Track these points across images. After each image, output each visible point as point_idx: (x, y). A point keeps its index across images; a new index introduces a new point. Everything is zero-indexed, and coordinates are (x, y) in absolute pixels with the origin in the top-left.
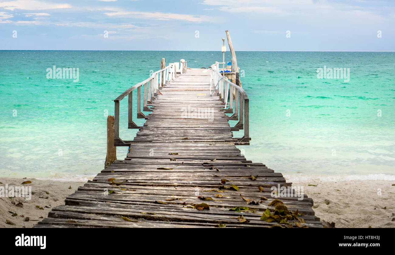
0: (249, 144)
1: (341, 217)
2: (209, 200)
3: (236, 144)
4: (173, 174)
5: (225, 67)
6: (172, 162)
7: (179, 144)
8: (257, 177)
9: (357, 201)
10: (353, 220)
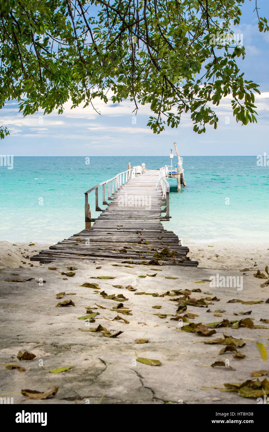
0: (169, 220)
1: (224, 264)
2: (129, 248)
3: (161, 220)
4: (114, 236)
5: (173, 169)
6: (118, 230)
7: (125, 220)
8: (162, 237)
9: (235, 255)
10: (231, 266)
